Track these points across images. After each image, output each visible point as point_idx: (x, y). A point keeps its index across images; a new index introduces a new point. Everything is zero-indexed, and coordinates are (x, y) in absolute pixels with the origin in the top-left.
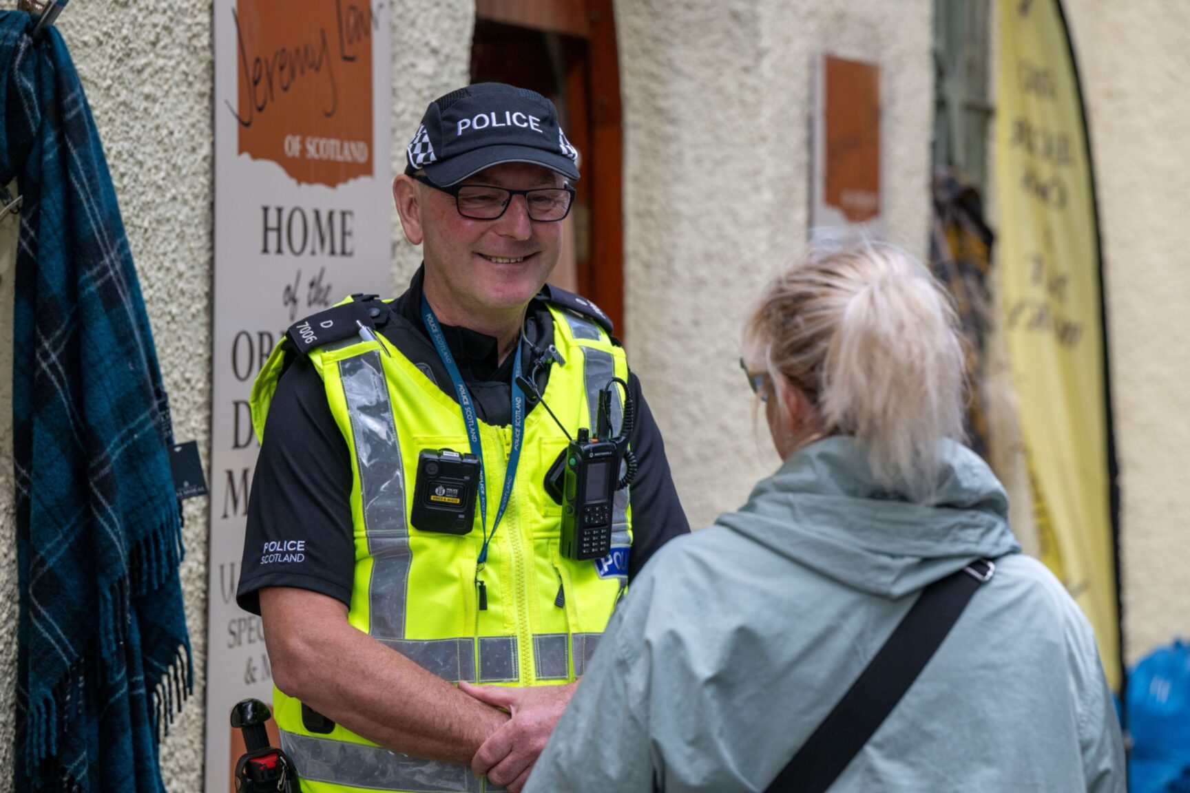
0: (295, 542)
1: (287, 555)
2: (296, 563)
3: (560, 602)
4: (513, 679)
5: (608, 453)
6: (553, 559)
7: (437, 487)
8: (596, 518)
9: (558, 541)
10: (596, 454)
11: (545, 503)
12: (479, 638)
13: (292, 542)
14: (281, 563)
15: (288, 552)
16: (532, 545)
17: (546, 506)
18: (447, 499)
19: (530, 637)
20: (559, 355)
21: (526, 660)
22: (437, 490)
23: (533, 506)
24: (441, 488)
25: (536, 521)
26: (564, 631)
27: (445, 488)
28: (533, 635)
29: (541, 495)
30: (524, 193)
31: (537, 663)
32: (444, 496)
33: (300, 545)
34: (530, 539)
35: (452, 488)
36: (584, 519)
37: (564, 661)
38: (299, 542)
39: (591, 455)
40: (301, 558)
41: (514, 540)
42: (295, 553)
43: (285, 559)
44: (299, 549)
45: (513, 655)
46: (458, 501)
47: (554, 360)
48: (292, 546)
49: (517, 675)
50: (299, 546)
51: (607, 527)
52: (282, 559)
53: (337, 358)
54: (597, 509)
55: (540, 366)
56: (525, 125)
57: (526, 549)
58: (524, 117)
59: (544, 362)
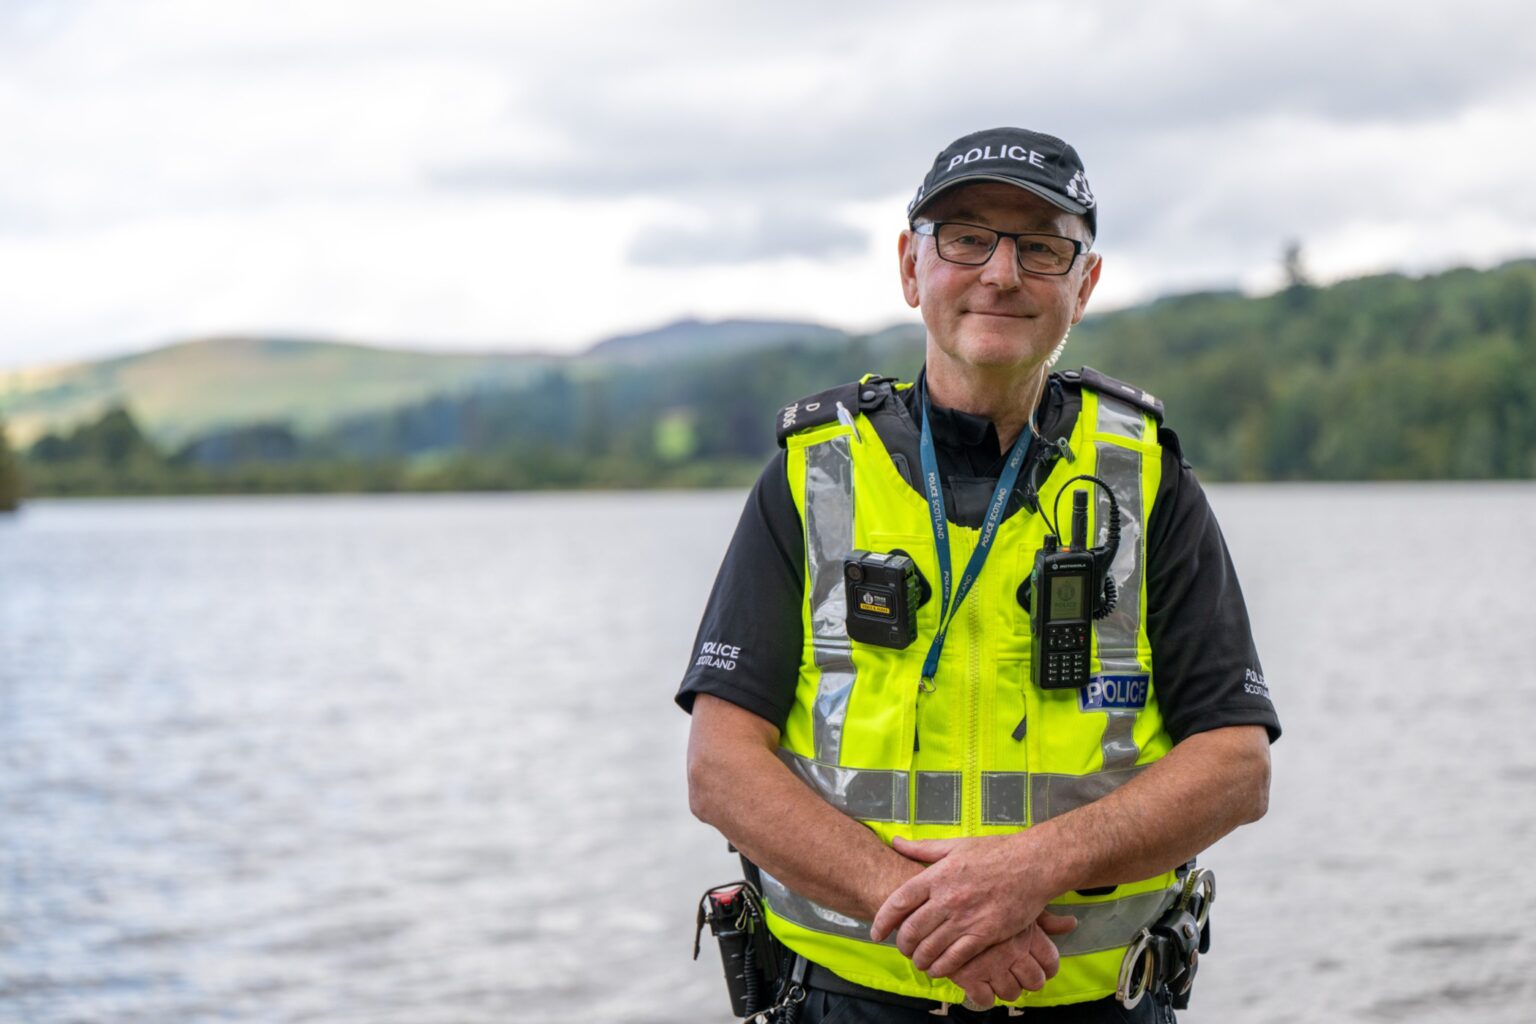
0: (729, 647)
1: (718, 660)
2: (726, 670)
3: (1020, 733)
4: (955, 822)
5: (1080, 566)
6: (1023, 685)
7: (864, 594)
8: (1065, 641)
9: (1029, 663)
10: (1062, 566)
11: (1017, 619)
12: (917, 772)
13: (727, 646)
14: (710, 667)
15: (720, 657)
16: (996, 667)
17: (1018, 622)
18: (876, 609)
19: (980, 775)
20: (1070, 450)
21: (972, 799)
22: (865, 598)
23: (1001, 620)
24: (868, 595)
25: (1004, 641)
26: (1023, 769)
27: (873, 595)
28: (983, 773)
29: (1013, 608)
30: (1014, 237)
31: (984, 805)
32: (873, 604)
33: (735, 651)
34: (993, 660)
35: (880, 596)
36: (1048, 642)
37: (1020, 805)
38: (735, 648)
39: (1055, 567)
40: (731, 665)
41: (975, 660)
42: (727, 659)
43: (715, 663)
44: (732, 656)
45: (955, 794)
46: (887, 611)
47: (1061, 455)
48: (727, 651)
49: (959, 817)
50: (733, 652)
51: (1083, 652)
52: (712, 662)
53: (805, 443)
54: (1067, 630)
55: (1042, 463)
56: (1023, 158)
57: (987, 671)
58: (1024, 151)
59: (1048, 459)
